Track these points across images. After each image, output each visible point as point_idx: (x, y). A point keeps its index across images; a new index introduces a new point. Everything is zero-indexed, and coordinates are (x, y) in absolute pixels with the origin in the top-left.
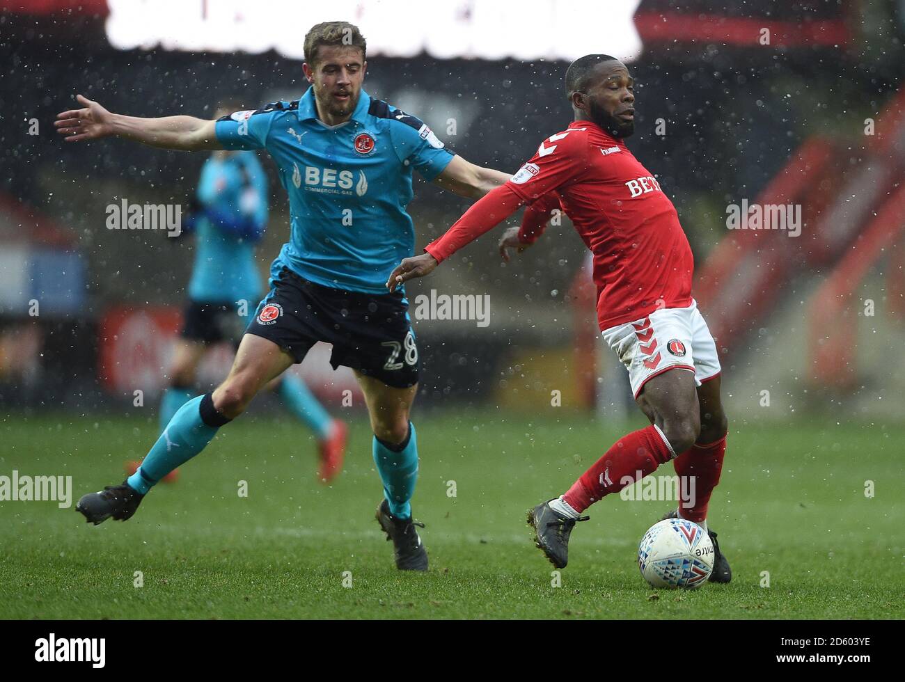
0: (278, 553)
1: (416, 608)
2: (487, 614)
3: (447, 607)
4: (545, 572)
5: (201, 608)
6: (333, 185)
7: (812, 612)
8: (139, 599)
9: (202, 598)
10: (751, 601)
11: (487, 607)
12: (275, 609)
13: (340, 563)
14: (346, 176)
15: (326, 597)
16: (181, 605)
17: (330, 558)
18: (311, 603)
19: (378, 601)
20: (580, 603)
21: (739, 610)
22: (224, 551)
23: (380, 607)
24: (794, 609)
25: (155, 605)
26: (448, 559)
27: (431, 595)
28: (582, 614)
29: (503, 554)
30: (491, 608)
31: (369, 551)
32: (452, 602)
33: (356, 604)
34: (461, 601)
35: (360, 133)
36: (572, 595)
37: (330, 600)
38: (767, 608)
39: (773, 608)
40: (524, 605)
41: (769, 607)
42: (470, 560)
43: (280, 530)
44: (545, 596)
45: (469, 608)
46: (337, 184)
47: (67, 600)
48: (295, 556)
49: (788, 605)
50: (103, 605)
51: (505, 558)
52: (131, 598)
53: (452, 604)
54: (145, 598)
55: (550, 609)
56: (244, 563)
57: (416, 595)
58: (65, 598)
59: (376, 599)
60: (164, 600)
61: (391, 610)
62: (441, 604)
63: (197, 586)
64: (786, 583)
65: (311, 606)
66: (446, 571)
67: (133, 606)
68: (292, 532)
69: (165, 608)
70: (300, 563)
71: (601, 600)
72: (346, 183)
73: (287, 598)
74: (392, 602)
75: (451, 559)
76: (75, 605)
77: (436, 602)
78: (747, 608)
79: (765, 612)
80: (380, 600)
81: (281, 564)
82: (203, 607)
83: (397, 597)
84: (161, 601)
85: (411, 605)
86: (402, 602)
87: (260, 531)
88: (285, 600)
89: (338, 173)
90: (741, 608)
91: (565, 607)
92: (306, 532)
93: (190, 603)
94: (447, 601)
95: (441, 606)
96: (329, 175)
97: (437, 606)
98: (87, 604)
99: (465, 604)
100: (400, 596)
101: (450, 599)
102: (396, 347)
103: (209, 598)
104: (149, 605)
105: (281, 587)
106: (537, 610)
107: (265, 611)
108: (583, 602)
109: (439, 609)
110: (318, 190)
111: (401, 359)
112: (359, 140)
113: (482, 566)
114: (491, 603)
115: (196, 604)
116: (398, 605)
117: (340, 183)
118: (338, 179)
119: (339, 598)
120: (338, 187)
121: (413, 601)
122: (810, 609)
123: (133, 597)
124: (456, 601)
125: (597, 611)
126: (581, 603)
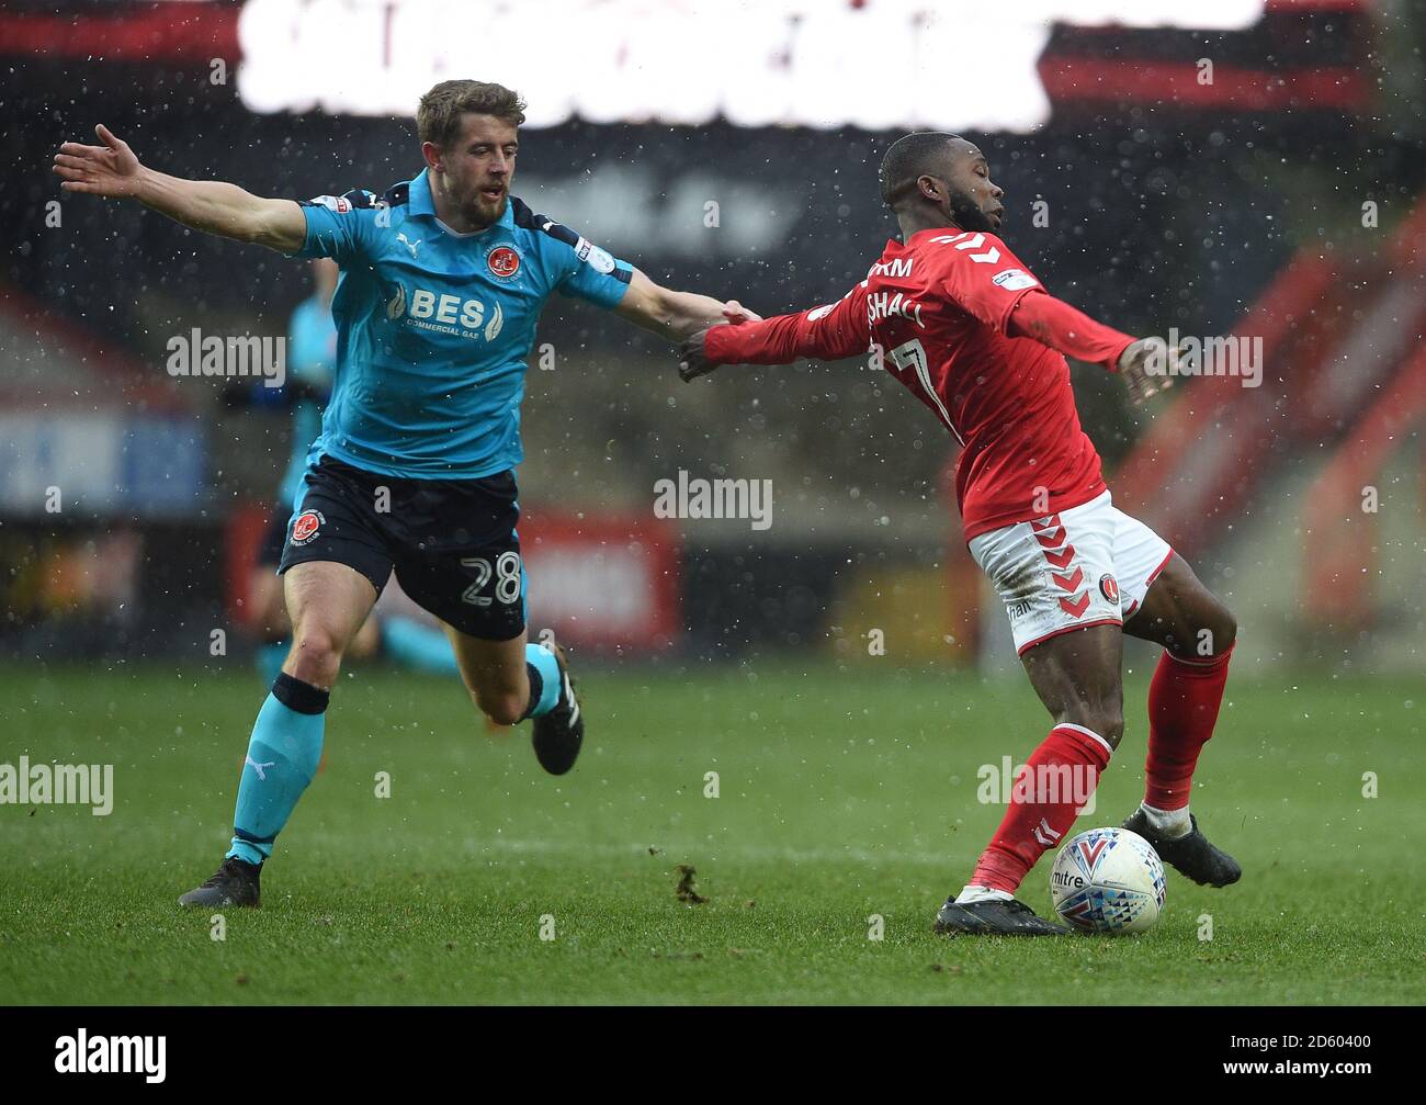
0: (497, 878)
1: (707, 961)
2: (814, 970)
3: (754, 960)
4: (902, 906)
5: (382, 962)
6: (453, 321)
7: (1307, 968)
8: (286, 947)
9: (382, 946)
10: (1214, 950)
11: (814, 959)
12: (492, 963)
13: (592, 892)
14: (474, 309)
15: (571, 944)
16: (351, 956)
17: (576, 884)
18: (547, 953)
19: (649, 949)
20: (955, 953)
21: (1197, 964)
22: (415, 875)
23: (653, 960)
24: (1280, 963)
25: (311, 955)
26: (755, 886)
27: (729, 941)
28: (958, 970)
29: (839, 879)
30: (820, 961)
31: (637, 874)
32: (760, 951)
33: (615, 955)
34: (776, 952)
35: (498, 245)
36: (944, 940)
37: (576, 949)
38: (1240, 962)
39: (1248, 961)
40: (870, 956)
41: (1241, 959)
42: (789, 887)
43: (501, 843)
44: (903, 942)
45: (787, 961)
46: (458, 319)
47: (178, 949)
48: (523, 882)
49: (1271, 957)
50: (232, 956)
51: (841, 885)
52: (274, 945)
53: (760, 955)
54: (296, 946)
55: (909, 961)
56: (446, 893)
57: (706, 941)
58: (175, 945)
59: (646, 947)
60: (325, 949)
61: (669, 964)
62: (744, 954)
63: (375, 926)
64: (1268, 922)
65: (547, 957)
66: (752, 904)
67: (277, 957)
68: (518, 846)
69: (326, 961)
70: (531, 893)
71: (988, 948)
72: (471, 320)
73: (511, 946)
74: (670, 952)
75: (760, 887)
76: (189, 956)
77: (736, 951)
78: (1209, 960)
79: (1236, 967)
80: (653, 949)
81: (503, 893)
82: (384, 959)
83: (678, 944)
84: (320, 950)
85: (699, 956)
86: (686, 952)
87: (470, 844)
88: (508, 949)
89: (463, 302)
90: (1200, 961)
91: (933, 958)
92: (540, 846)
93: (364, 954)
94: (752, 950)
95: (745, 957)
96: (448, 304)
97: (739, 958)
98: (207, 954)
99: (781, 954)
100: (683, 942)
101: (759, 947)
102: (483, 570)
103: (392, 946)
104: (302, 954)
105: (504, 929)
106: (889, 964)
107: (478, 965)
108: (960, 951)
109: (741, 962)
110: (428, 327)
111: (489, 590)
112: (496, 256)
113: (806, 897)
114: (820, 954)
115: (374, 955)
116: (678, 957)
117: (463, 319)
118: (461, 312)
119: (589, 945)
120: (458, 325)
121: (702, 951)
122: (1304, 962)
123: (278, 944)
124: (767, 951)
125: (981, 966)
126: (957, 954)
